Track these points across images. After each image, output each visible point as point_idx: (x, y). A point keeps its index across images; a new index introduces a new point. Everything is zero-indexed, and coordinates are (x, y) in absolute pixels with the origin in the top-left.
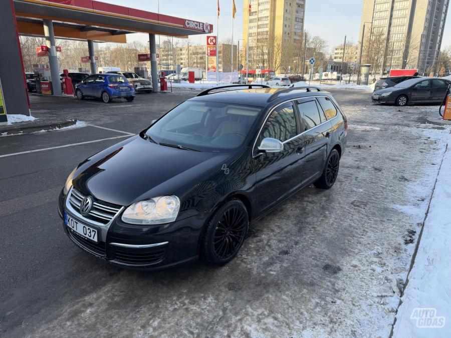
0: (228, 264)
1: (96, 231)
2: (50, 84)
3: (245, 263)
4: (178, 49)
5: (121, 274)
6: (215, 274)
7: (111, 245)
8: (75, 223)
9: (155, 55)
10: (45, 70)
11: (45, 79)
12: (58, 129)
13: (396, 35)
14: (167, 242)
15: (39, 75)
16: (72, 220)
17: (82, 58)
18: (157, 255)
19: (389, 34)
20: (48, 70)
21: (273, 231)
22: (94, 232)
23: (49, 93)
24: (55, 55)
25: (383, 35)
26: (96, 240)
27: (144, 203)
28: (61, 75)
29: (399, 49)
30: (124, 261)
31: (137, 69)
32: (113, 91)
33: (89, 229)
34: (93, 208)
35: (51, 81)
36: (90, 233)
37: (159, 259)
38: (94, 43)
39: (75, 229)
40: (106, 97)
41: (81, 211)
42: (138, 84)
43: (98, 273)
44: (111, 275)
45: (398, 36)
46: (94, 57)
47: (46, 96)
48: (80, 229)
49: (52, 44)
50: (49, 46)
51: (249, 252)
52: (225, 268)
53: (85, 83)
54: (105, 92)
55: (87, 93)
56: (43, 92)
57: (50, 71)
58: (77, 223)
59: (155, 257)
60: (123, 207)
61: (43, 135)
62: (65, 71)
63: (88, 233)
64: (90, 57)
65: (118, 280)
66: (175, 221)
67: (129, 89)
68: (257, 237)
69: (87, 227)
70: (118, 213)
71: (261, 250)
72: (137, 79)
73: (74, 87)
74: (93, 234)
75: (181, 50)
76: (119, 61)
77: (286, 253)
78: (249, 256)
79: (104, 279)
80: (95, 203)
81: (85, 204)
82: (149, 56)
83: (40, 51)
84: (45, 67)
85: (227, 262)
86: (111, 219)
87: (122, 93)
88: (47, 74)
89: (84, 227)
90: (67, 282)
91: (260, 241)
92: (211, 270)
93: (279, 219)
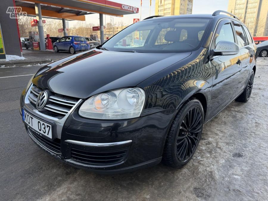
0: (186, 166)
1: (50, 126)
2: (39, 43)
3: (203, 165)
4: (116, 28)
5: (78, 173)
6: (176, 177)
7: (67, 143)
8: (31, 119)
9: (103, 27)
10: (35, 35)
11: (36, 40)
12: (39, 65)
13: (250, 19)
14: (130, 141)
15: (32, 38)
16: (28, 115)
17: (59, 30)
18: (118, 156)
19: (245, 18)
20: (37, 35)
21: (217, 134)
22: (48, 128)
23: (38, 49)
24: (42, 25)
25: (241, 18)
26: (50, 136)
27: (104, 96)
28: (45, 39)
29: (251, 27)
30: (81, 160)
31: (91, 36)
32: (77, 46)
33: (43, 124)
34: (49, 102)
35: (39, 41)
36: (45, 128)
37: (119, 160)
38: (66, 21)
39: (30, 125)
40: (72, 50)
41: (37, 106)
42: (92, 44)
43: (55, 171)
44: (67, 174)
45: (251, 20)
46: (66, 29)
47: (36, 51)
48: (35, 124)
49: (40, 18)
50: (38, 20)
51: (202, 154)
52: (185, 170)
53: (59, 42)
54: (72, 47)
55: (60, 48)
56: (35, 49)
57: (38, 35)
58: (32, 118)
59: (116, 157)
60: (80, 100)
61: (29, 68)
62: (48, 35)
63: (43, 129)
64: (64, 29)
65: (75, 180)
66: (140, 117)
67: (87, 45)
68: (205, 139)
69: (42, 123)
70: (74, 107)
71: (213, 152)
72: (91, 41)
73: (53, 45)
74: (47, 129)
75: (117, 28)
76: (81, 34)
77: (239, 155)
78: (204, 158)
79: (60, 178)
80: (51, 97)
81: (41, 98)
82: (99, 28)
83: (33, 23)
84: (36, 33)
85: (185, 164)
86: (67, 113)
87: (82, 47)
88: (37, 37)
89: (39, 122)
90: (21, 181)
91: (209, 143)
92: (170, 172)
93: (218, 124)
